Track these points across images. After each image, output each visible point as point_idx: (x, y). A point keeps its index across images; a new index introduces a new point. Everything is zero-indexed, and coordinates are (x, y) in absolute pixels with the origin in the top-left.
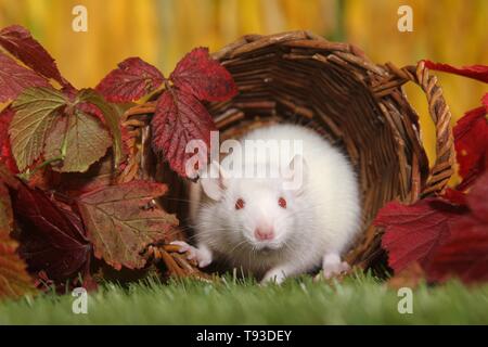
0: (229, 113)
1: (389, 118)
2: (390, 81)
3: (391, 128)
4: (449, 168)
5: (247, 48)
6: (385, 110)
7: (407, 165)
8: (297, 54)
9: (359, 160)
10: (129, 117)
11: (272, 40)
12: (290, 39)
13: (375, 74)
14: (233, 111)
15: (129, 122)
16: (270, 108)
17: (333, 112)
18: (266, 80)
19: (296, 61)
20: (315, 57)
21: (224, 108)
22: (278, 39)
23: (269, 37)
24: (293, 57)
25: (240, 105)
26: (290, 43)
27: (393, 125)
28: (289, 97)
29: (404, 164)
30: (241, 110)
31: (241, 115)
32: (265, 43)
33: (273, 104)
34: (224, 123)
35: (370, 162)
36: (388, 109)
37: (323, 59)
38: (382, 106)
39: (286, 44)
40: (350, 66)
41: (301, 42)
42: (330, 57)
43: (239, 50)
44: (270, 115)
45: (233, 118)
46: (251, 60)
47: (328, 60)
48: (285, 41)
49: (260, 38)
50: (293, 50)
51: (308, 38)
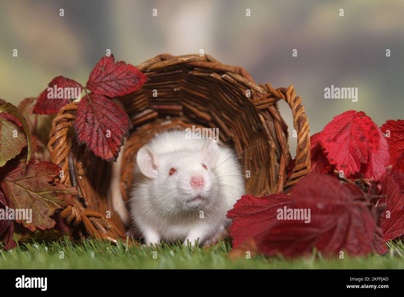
0: (146, 112)
1: (265, 126)
2: (268, 98)
3: (266, 134)
4: (305, 168)
5: (160, 64)
6: (262, 119)
7: (276, 164)
8: (200, 72)
9: (243, 155)
10: (65, 112)
11: (180, 60)
12: (194, 60)
13: (256, 91)
14: (149, 111)
15: (64, 116)
16: (178, 111)
17: (226, 117)
18: (175, 90)
19: (198, 77)
20: (212, 75)
21: (142, 109)
22: (185, 59)
23: (177, 58)
24: (196, 74)
25: (155, 107)
26: (194, 63)
27: (268, 132)
28: (193, 103)
29: (274, 162)
30: (156, 110)
31: (155, 114)
32: (176, 62)
33: (180, 108)
34: (142, 119)
35: (251, 158)
36: (265, 119)
37: (218, 77)
38: (261, 117)
39: (191, 63)
40: (238, 84)
41: (203, 63)
42: (224, 76)
43: (155, 66)
44: (178, 116)
45: (149, 116)
46: (163, 74)
47: (222, 78)
48: (190, 61)
49: (171, 57)
50: (195, 69)
51: (208, 60)
